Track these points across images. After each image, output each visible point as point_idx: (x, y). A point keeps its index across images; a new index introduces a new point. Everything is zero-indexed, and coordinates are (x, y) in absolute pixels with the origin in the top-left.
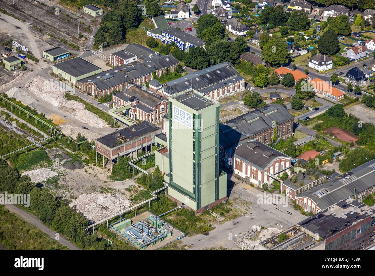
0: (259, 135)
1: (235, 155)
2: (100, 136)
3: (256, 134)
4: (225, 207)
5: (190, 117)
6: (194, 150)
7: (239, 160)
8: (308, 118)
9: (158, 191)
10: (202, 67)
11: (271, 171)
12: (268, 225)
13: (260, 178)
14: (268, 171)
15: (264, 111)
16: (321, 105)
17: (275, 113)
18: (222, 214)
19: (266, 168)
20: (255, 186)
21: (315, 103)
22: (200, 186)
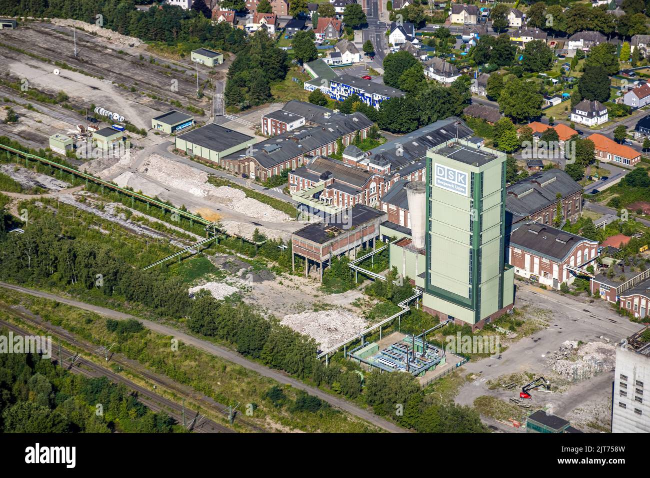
0: (539, 215)
1: (511, 244)
2: (298, 229)
3: (535, 212)
4: (513, 319)
5: (464, 179)
6: (471, 230)
7: (518, 251)
8: (595, 192)
9: (407, 300)
10: (409, 129)
11: (572, 263)
12: (587, 339)
13: (556, 275)
14: (568, 263)
15: (538, 180)
16: (609, 173)
17: (553, 182)
18: (512, 329)
19: (566, 259)
20: (548, 288)
21: (599, 171)
22: (480, 286)
